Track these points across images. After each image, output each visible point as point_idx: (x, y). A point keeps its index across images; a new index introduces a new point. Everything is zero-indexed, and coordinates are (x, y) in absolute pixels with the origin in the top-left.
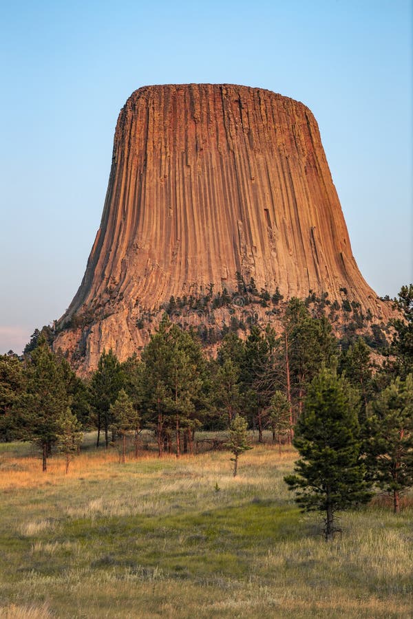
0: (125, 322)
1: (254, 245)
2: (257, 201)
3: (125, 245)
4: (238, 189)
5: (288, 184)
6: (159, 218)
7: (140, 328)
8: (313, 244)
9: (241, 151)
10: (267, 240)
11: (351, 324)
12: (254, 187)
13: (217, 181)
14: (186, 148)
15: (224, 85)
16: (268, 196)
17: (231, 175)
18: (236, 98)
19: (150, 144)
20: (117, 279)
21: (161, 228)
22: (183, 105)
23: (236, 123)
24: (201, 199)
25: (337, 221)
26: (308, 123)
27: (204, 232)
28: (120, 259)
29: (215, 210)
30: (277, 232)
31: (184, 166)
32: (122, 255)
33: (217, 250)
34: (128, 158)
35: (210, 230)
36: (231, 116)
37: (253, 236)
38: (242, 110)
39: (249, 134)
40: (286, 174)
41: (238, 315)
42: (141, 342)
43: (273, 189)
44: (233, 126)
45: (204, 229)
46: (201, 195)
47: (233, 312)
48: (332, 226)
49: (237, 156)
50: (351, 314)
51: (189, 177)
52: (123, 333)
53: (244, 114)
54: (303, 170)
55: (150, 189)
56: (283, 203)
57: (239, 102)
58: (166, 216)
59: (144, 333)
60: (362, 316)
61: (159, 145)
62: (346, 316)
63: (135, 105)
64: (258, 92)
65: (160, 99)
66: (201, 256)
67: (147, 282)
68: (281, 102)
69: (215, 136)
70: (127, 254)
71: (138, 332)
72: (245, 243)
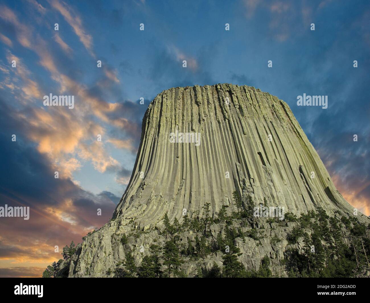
1: (252, 177)
2: (251, 148)
4: (234, 142)
6: (167, 164)
8: (303, 176)
9: (234, 119)
10: (262, 173)
12: (248, 139)
16: (259, 144)
17: (228, 134)
18: (227, 89)
19: (163, 119)
21: (169, 171)
22: (189, 97)
27: (207, 173)
29: (216, 157)
30: (272, 168)
31: (190, 130)
33: (219, 185)
34: (147, 131)
36: (225, 99)
37: (250, 171)
38: (233, 95)
39: (240, 108)
43: (263, 140)
45: (207, 171)
48: (316, 169)
49: (232, 121)
53: (235, 97)
56: (273, 149)
57: (230, 91)
58: (174, 163)
61: (171, 119)
65: (172, 94)
66: (204, 190)
69: (214, 112)
72: (243, 177)
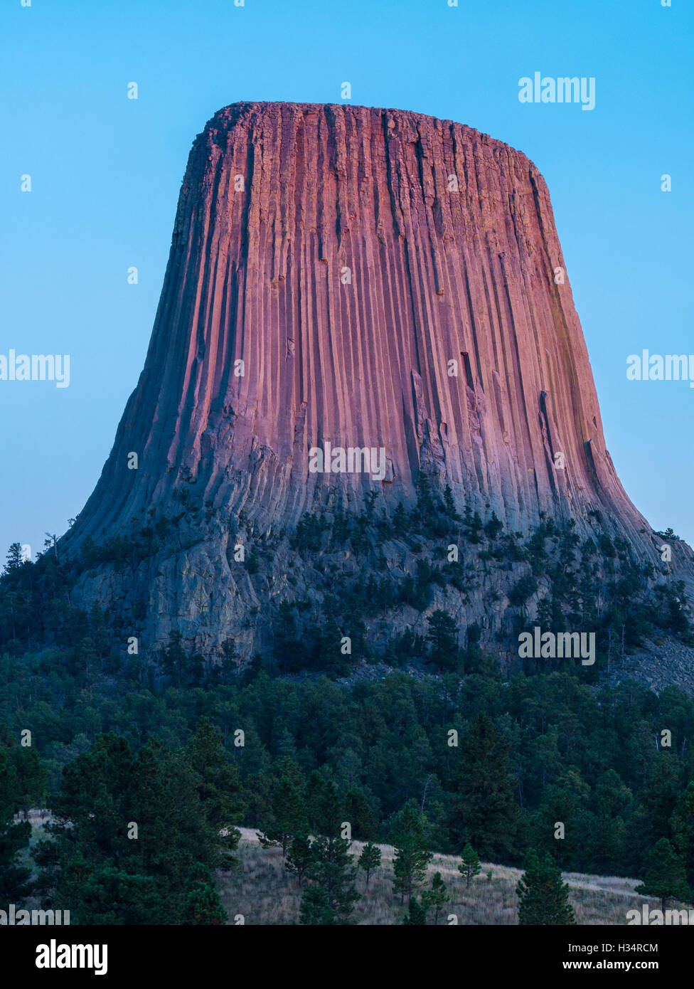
1: (444, 420)
2: (448, 336)
3: (206, 406)
4: (413, 309)
5: (502, 308)
6: (269, 357)
7: (251, 572)
8: (544, 422)
9: (419, 240)
10: (465, 412)
11: (622, 584)
12: (444, 309)
15: (391, 111)
16: (467, 326)
17: (401, 282)
18: (413, 138)
19: (254, 216)
20: (194, 470)
21: (274, 378)
22: (315, 145)
23: (410, 184)
24: (345, 325)
25: (581, 382)
26: (535, 193)
27: (350, 390)
28: (199, 433)
29: (371, 348)
30: (485, 398)
31: (316, 261)
32: (202, 426)
33: (374, 428)
34: (211, 238)
35: (362, 387)
36: (402, 170)
37: (441, 403)
38: (424, 161)
39: (435, 207)
40: (500, 288)
42: (255, 599)
43: (476, 316)
44: (407, 191)
45: (349, 383)
46: (344, 318)
47: (416, 549)
49: (412, 247)
50: (617, 562)
51: (324, 282)
52: (225, 580)
53: (427, 170)
55: (254, 300)
56: (494, 342)
57: (418, 145)
58: (283, 355)
59: (259, 581)
60: (636, 568)
61: (271, 217)
62: (608, 567)
63: (225, 138)
64: (451, 128)
65: (275, 130)
68: (491, 151)
69: (372, 206)
70: (211, 424)
71: (249, 580)
72: (425, 415)
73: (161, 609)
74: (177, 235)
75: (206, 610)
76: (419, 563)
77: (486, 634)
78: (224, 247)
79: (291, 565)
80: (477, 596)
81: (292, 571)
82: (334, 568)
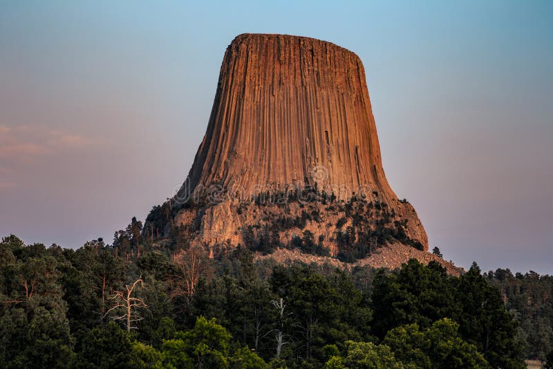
0: (229, 209)
2: (320, 125)
3: (227, 151)
4: (308, 115)
5: (342, 113)
6: (251, 132)
7: (239, 214)
8: (357, 158)
9: (311, 87)
10: (325, 154)
11: (382, 220)
12: (319, 114)
13: (293, 108)
14: (273, 82)
15: (302, 38)
16: (328, 121)
17: (303, 104)
18: (310, 48)
19: (248, 78)
20: (221, 175)
21: (253, 140)
22: (272, 50)
23: (308, 66)
24: (281, 121)
25: (373, 141)
26: (358, 69)
27: (282, 145)
28: (224, 161)
30: (333, 148)
32: (225, 158)
34: (231, 87)
35: (286, 144)
39: (318, 74)
40: (341, 106)
41: (306, 209)
42: (240, 224)
43: (332, 116)
44: (307, 69)
46: (281, 117)
47: (302, 206)
48: (370, 145)
49: (308, 90)
50: (381, 212)
51: (273, 104)
52: (228, 217)
53: (315, 61)
54: (353, 104)
55: (246, 110)
56: (338, 127)
57: (312, 51)
58: (257, 130)
59: (242, 217)
60: (388, 214)
62: (378, 215)
63: (238, 48)
64: (326, 44)
66: (280, 163)
67: (242, 180)
68: (341, 53)
70: (228, 157)
71: (238, 216)
72: (310, 155)
73: (205, 226)
74: (219, 84)
75: (221, 228)
76: (303, 211)
77: (326, 239)
78: (236, 90)
79: (254, 211)
80: (323, 225)
81: (254, 214)
82: (270, 213)
